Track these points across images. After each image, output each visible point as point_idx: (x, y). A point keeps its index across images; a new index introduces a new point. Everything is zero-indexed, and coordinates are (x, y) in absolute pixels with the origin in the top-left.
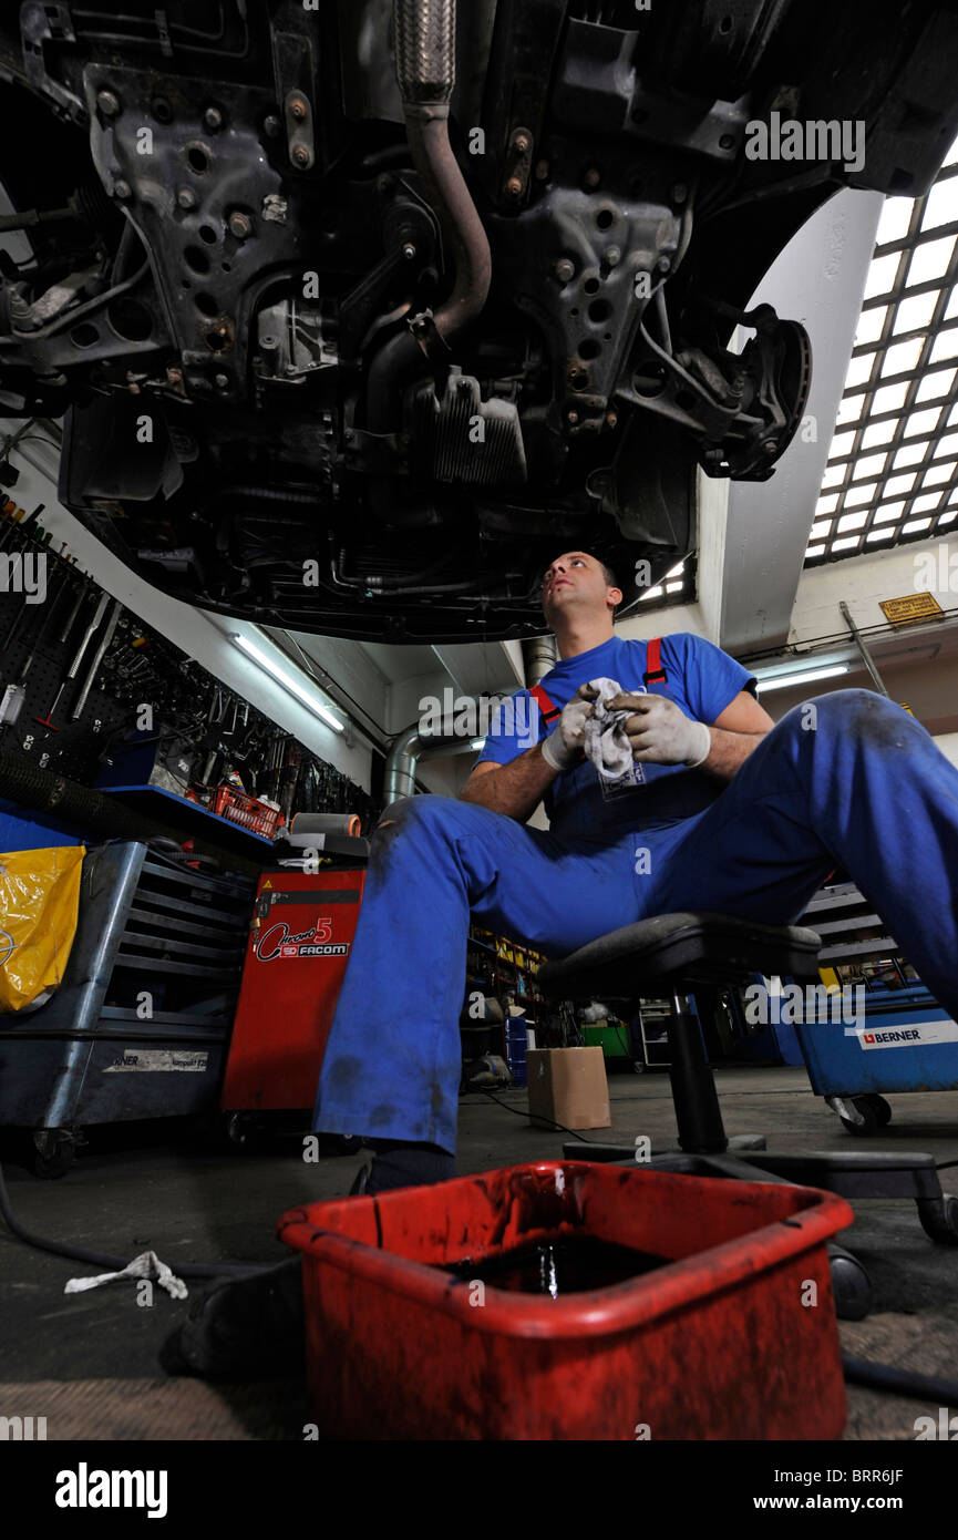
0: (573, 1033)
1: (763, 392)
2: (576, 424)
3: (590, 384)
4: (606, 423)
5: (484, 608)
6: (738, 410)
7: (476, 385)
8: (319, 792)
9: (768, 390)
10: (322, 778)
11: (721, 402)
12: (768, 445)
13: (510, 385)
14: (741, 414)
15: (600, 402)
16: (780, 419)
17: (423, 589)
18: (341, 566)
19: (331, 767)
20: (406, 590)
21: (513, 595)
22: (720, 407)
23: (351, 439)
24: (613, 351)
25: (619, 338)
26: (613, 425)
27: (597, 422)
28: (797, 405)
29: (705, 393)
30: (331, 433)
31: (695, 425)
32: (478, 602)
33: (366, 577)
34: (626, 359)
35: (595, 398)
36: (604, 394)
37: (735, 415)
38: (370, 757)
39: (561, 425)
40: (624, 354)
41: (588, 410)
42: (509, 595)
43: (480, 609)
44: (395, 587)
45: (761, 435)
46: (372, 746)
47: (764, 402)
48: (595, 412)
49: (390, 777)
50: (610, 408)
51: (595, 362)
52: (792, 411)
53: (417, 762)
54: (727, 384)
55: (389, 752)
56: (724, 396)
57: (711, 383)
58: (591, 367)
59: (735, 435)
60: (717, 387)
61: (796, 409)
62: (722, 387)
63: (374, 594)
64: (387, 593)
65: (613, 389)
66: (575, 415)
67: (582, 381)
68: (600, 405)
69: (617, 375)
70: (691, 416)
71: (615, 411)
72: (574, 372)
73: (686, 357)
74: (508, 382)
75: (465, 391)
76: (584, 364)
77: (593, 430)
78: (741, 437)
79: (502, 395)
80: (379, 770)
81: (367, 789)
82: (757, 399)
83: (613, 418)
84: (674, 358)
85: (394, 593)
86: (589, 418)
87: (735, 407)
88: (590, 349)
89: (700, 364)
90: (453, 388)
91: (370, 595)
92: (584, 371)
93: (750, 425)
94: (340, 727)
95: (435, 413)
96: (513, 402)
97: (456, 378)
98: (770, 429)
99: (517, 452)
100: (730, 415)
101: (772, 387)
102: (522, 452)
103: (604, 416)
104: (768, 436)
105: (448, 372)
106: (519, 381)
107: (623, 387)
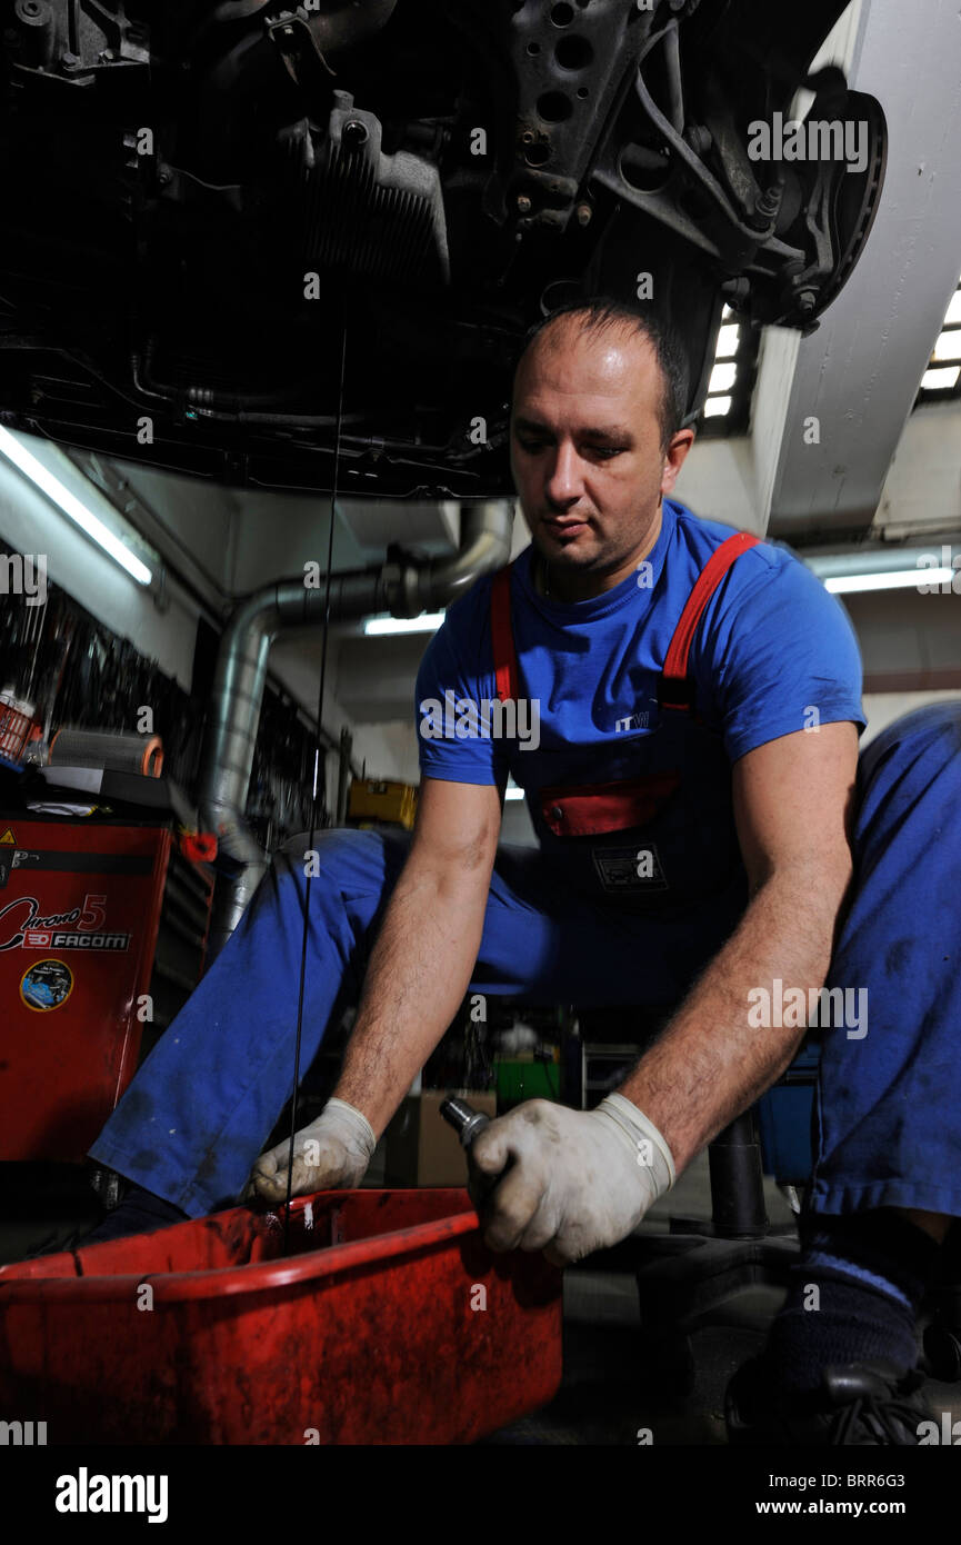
0: (480, 1068)
1: (813, 207)
2: (529, 214)
3: (553, 159)
4: (575, 216)
5: (376, 457)
6: (768, 234)
7: (374, 129)
8: (105, 681)
9: (820, 205)
10: (109, 659)
11: (743, 217)
12: (804, 296)
13: (432, 132)
14: (775, 240)
15: (566, 187)
16: (825, 261)
17: (279, 418)
18: (148, 362)
19: (126, 643)
20: (253, 416)
21: (424, 442)
22: (743, 225)
23: (168, 183)
24: (592, 115)
25: (600, 98)
26: (586, 223)
27: (562, 216)
28: (853, 241)
29: (724, 202)
30: (136, 166)
31: (705, 244)
32: (366, 446)
33: (188, 387)
34: (611, 127)
35: (559, 180)
36: (574, 177)
37: (764, 241)
38: (192, 630)
39: (505, 211)
40: (608, 121)
41: (548, 197)
42: (418, 442)
43: (368, 457)
44: (234, 409)
45: (796, 280)
46: (197, 611)
47: (811, 224)
48: (560, 200)
49: (226, 664)
50: (581, 196)
51: (562, 127)
52: (843, 253)
53: (271, 647)
54: (758, 191)
55: (228, 623)
56: (750, 211)
57: (734, 186)
58: (556, 135)
59: (762, 269)
60: (742, 194)
61: (851, 247)
62: (749, 195)
63: (199, 416)
64: (220, 416)
65: (589, 170)
66: (526, 200)
67: (540, 151)
68: (568, 192)
69: (596, 149)
70: (702, 229)
71: (590, 202)
72: (528, 137)
73: (703, 136)
74: (429, 126)
75: (355, 137)
76: (545, 128)
77: (554, 226)
78: (771, 273)
79: (418, 147)
80: (208, 653)
81: (185, 681)
82: (802, 217)
83: (586, 212)
84: (686, 135)
85: (232, 418)
86: (548, 207)
87: (763, 231)
88: (556, 105)
89: (724, 151)
90: (337, 133)
91: (191, 415)
92: (544, 137)
93: (784, 259)
94: (144, 576)
95: (306, 167)
96: (433, 161)
97: (345, 114)
98: (809, 273)
99: (434, 242)
100: (754, 240)
101: (826, 203)
102: (444, 243)
103: (572, 208)
104: (804, 283)
105: (333, 102)
106: (447, 127)
107: (605, 169)
